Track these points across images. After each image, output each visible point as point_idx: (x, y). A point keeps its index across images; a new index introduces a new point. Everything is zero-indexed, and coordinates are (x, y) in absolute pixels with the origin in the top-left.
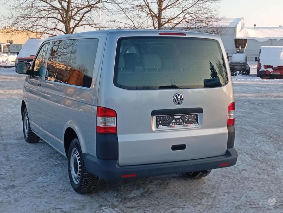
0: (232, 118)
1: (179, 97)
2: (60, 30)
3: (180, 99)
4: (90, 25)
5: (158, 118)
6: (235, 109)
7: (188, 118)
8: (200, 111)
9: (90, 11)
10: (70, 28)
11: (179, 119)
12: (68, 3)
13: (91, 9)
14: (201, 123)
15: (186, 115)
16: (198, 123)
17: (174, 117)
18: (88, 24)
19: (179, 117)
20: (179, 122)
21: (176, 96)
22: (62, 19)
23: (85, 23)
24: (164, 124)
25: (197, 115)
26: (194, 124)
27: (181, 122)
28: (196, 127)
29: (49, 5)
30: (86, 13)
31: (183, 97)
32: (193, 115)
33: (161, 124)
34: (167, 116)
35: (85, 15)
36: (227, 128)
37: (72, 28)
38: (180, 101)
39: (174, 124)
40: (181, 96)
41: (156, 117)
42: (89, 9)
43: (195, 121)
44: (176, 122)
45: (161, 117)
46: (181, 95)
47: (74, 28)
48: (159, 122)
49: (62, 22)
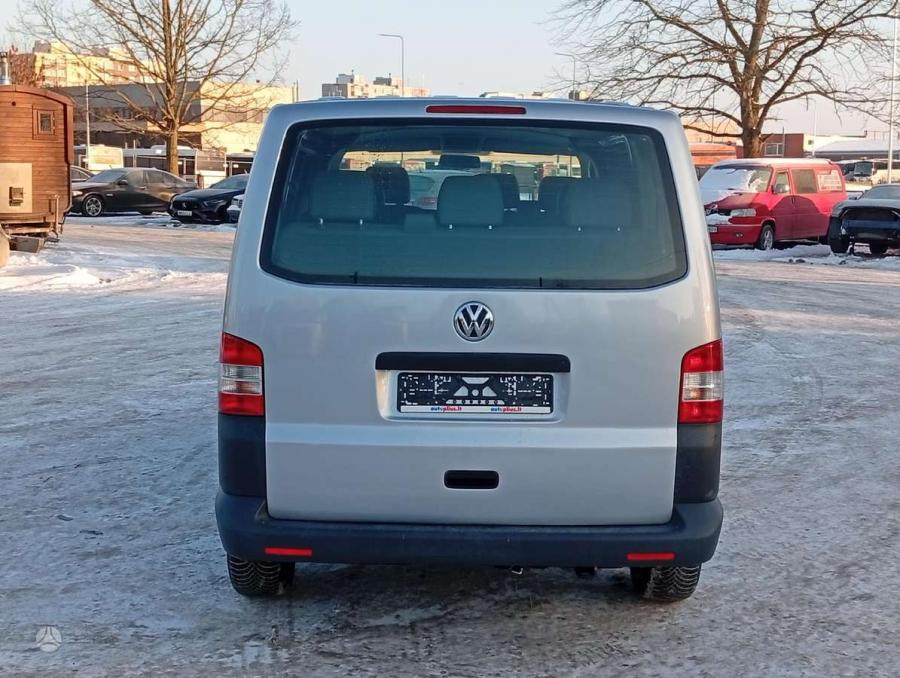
0: (711, 398)
1: (474, 317)
2: (724, 114)
3: (480, 320)
4: (825, 94)
5: (405, 380)
6: (726, 368)
7: (514, 387)
8: (560, 364)
9: (820, 47)
10: (756, 108)
11: (480, 387)
12: (753, 25)
13: (824, 41)
14: (564, 407)
15: (508, 376)
16: (551, 405)
17: (464, 379)
18: (818, 92)
19: (483, 380)
20: (480, 397)
21: (465, 312)
22: (732, 80)
23: (807, 87)
24: (422, 399)
25: (551, 377)
26: (535, 409)
27: (488, 399)
28: (544, 417)
29: (695, 36)
30: (806, 55)
31: (489, 316)
32: (535, 376)
33: (412, 399)
34: (439, 375)
35: (806, 61)
36: (674, 431)
37: (762, 106)
38: (479, 329)
39: (459, 402)
40: (484, 312)
41: (400, 375)
42: (819, 42)
43: (542, 398)
44: (470, 397)
45: (415, 375)
46: (484, 310)
47: (767, 107)
48: (406, 390)
49: (733, 87)
